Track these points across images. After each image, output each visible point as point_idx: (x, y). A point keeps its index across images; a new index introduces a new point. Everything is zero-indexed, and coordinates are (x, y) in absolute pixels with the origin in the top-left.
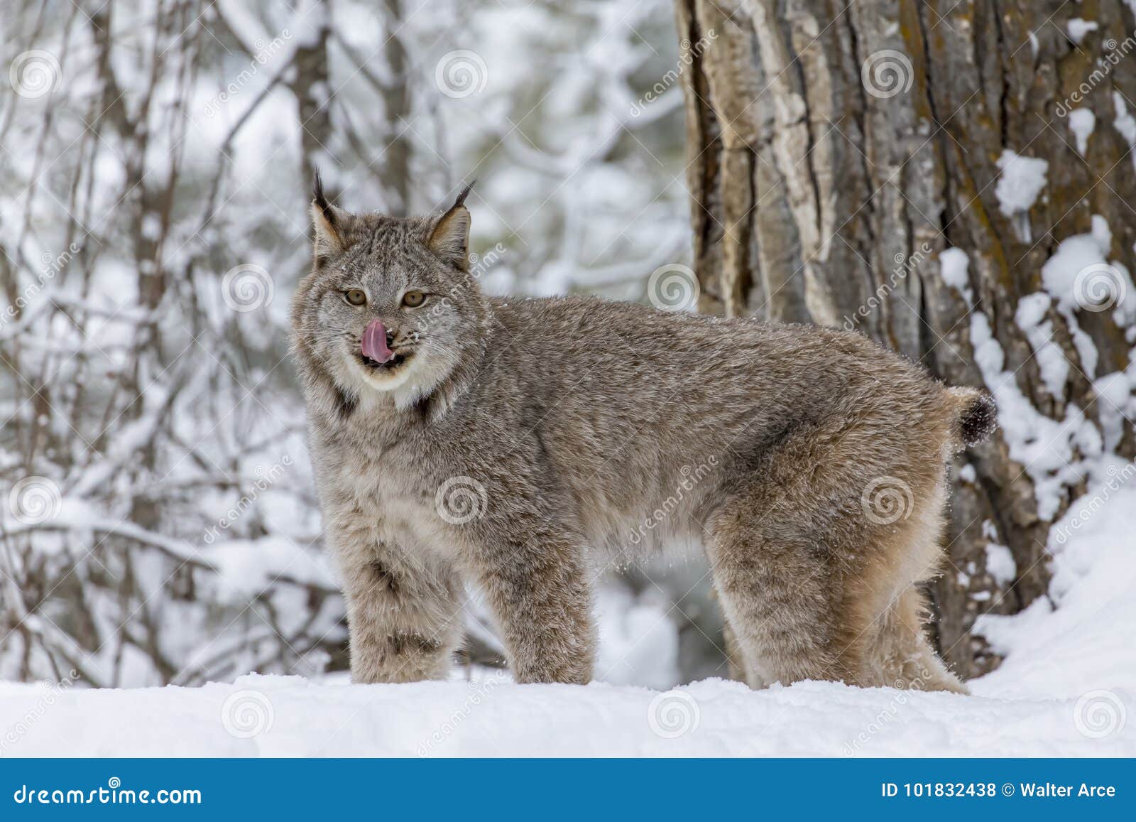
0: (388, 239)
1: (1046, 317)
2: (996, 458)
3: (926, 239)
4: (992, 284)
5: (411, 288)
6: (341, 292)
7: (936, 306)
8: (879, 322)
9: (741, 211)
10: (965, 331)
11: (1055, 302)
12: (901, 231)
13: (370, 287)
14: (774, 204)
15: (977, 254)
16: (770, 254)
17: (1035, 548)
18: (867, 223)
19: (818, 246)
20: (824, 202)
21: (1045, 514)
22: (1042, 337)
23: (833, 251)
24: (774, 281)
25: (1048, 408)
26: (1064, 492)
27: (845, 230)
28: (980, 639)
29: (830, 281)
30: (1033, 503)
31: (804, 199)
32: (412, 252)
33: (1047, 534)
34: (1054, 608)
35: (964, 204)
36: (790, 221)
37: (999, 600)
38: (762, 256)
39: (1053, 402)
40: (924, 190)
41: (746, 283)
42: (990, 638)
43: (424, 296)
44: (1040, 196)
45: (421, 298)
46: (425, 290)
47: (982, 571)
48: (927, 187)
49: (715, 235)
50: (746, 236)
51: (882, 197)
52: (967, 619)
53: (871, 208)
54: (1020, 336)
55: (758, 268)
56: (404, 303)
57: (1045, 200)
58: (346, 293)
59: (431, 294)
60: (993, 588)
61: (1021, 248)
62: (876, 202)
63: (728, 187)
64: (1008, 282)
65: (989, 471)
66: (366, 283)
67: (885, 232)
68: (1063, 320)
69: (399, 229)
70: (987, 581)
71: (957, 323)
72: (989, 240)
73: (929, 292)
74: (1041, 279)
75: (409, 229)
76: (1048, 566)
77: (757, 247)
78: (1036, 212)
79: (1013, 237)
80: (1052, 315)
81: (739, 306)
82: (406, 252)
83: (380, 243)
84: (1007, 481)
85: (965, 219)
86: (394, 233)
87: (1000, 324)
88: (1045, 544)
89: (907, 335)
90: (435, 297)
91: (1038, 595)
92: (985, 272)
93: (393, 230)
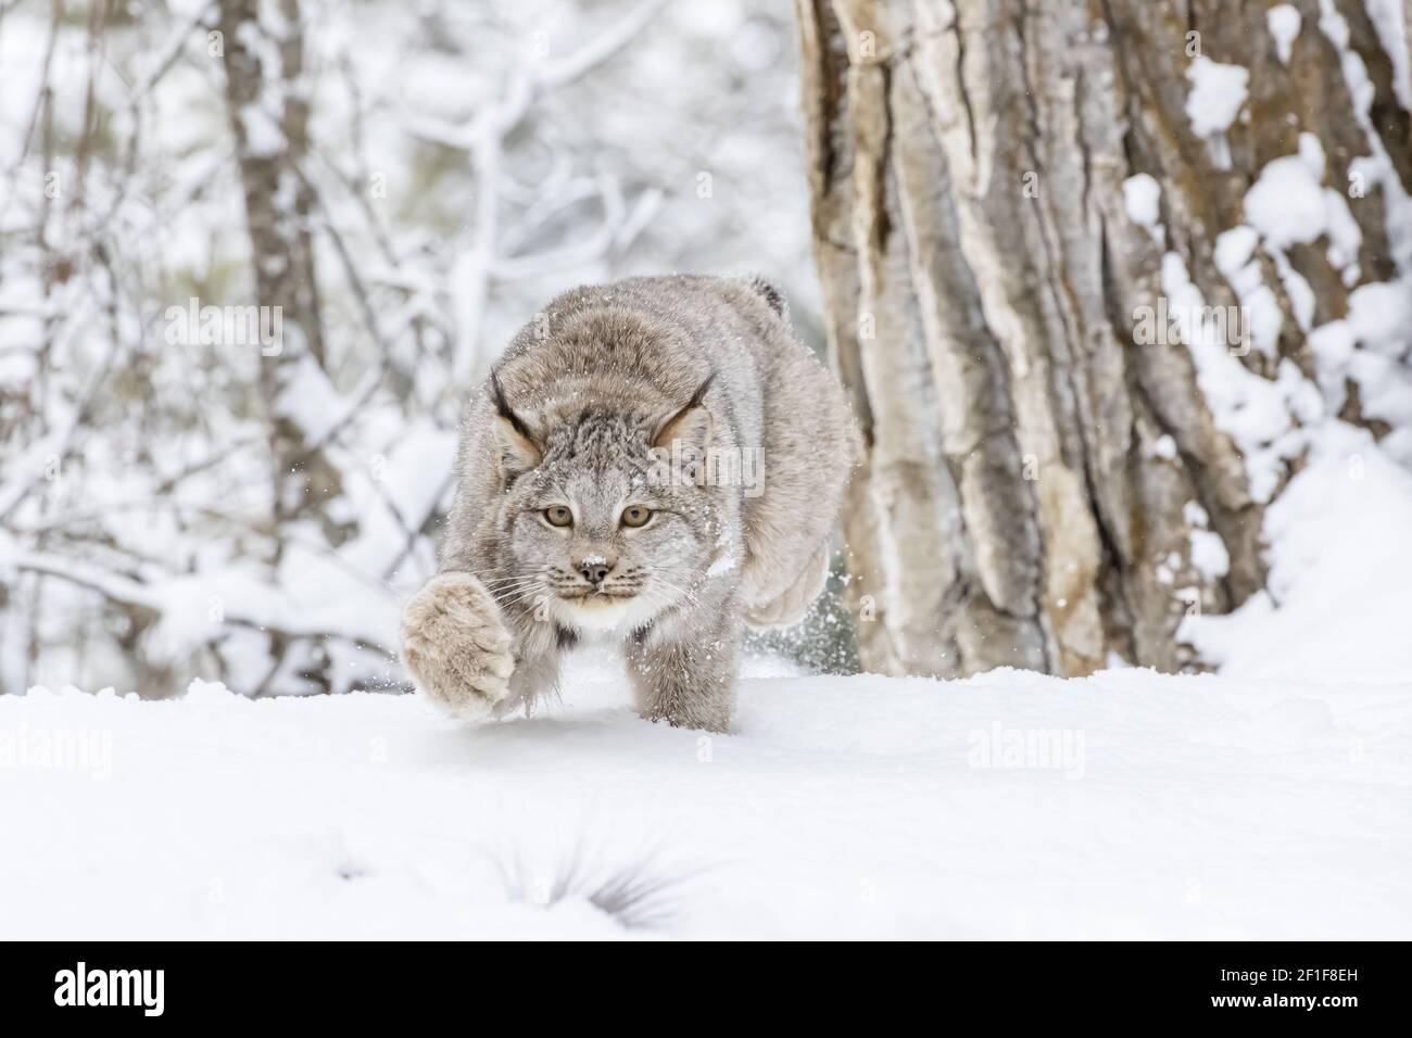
0: (601, 437)
1: (1253, 256)
2: (1198, 428)
3: (1105, 167)
4: (1186, 219)
5: (633, 501)
6: (538, 511)
7: (1121, 248)
8: (1050, 268)
9: (875, 139)
10: (1156, 278)
11: (1261, 240)
12: (1076, 158)
13: (579, 500)
14: (917, 131)
15: (1168, 183)
16: (915, 190)
17: (1248, 535)
18: (1032, 151)
19: (974, 180)
20: (980, 125)
21: (1259, 493)
22: (1247, 280)
23: (993, 184)
24: (919, 222)
25: (1258, 366)
26: (1282, 467)
27: (1006, 159)
28: (1188, 646)
29: (991, 221)
30: (1244, 482)
31: (955, 123)
32: (641, 456)
33: (1261, 516)
34: (1276, 605)
35: (1150, 122)
36: (937, 150)
37: (1209, 598)
38: (904, 194)
39: (1263, 359)
40: (1102, 107)
41: (883, 228)
42: (1200, 644)
43: (650, 513)
44: (1240, 112)
45: (646, 515)
46: (652, 504)
47: (1187, 565)
48: (1105, 103)
49: (840, 169)
50: (882, 169)
51: (1050, 118)
52: (1170, 622)
53: (1036, 132)
54: (1221, 280)
55: (898, 209)
56: (624, 523)
57: (1246, 117)
58: (546, 512)
59: (659, 511)
60: (1201, 585)
61: (1220, 176)
62: (1042, 124)
63: (859, 112)
64: (1204, 215)
65: (1191, 444)
66: (573, 494)
67: (1056, 160)
68: (1271, 260)
69: (619, 424)
70: (1194, 576)
71: (1145, 268)
72: (1180, 167)
73: (1112, 230)
74: (1241, 211)
75: (634, 423)
76: (1266, 556)
77: (896, 183)
78: (1235, 133)
79: (1207, 161)
80: (1259, 254)
81: (877, 254)
82: (631, 454)
83: (590, 441)
84: (1213, 456)
85: (1152, 143)
86: (609, 430)
87: (1198, 266)
88: (1260, 529)
89: (1087, 283)
90: (666, 514)
91: (1253, 590)
92: (1179, 204)
93: (608, 425)
